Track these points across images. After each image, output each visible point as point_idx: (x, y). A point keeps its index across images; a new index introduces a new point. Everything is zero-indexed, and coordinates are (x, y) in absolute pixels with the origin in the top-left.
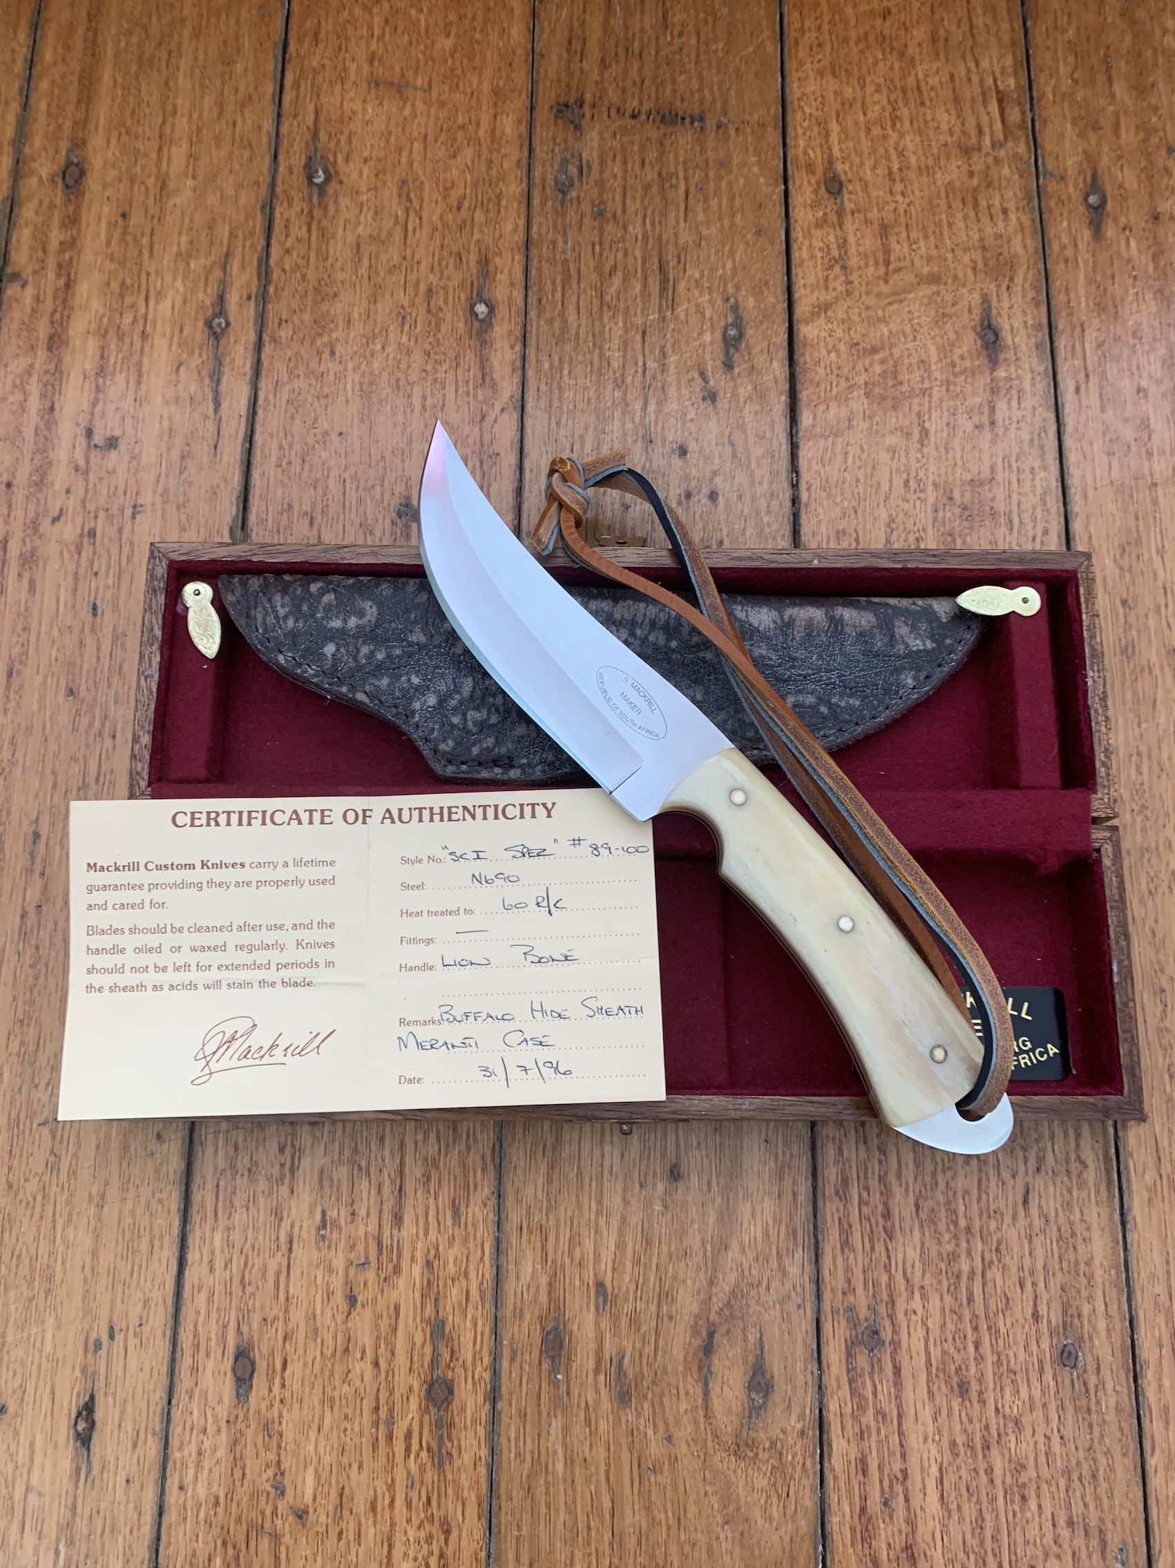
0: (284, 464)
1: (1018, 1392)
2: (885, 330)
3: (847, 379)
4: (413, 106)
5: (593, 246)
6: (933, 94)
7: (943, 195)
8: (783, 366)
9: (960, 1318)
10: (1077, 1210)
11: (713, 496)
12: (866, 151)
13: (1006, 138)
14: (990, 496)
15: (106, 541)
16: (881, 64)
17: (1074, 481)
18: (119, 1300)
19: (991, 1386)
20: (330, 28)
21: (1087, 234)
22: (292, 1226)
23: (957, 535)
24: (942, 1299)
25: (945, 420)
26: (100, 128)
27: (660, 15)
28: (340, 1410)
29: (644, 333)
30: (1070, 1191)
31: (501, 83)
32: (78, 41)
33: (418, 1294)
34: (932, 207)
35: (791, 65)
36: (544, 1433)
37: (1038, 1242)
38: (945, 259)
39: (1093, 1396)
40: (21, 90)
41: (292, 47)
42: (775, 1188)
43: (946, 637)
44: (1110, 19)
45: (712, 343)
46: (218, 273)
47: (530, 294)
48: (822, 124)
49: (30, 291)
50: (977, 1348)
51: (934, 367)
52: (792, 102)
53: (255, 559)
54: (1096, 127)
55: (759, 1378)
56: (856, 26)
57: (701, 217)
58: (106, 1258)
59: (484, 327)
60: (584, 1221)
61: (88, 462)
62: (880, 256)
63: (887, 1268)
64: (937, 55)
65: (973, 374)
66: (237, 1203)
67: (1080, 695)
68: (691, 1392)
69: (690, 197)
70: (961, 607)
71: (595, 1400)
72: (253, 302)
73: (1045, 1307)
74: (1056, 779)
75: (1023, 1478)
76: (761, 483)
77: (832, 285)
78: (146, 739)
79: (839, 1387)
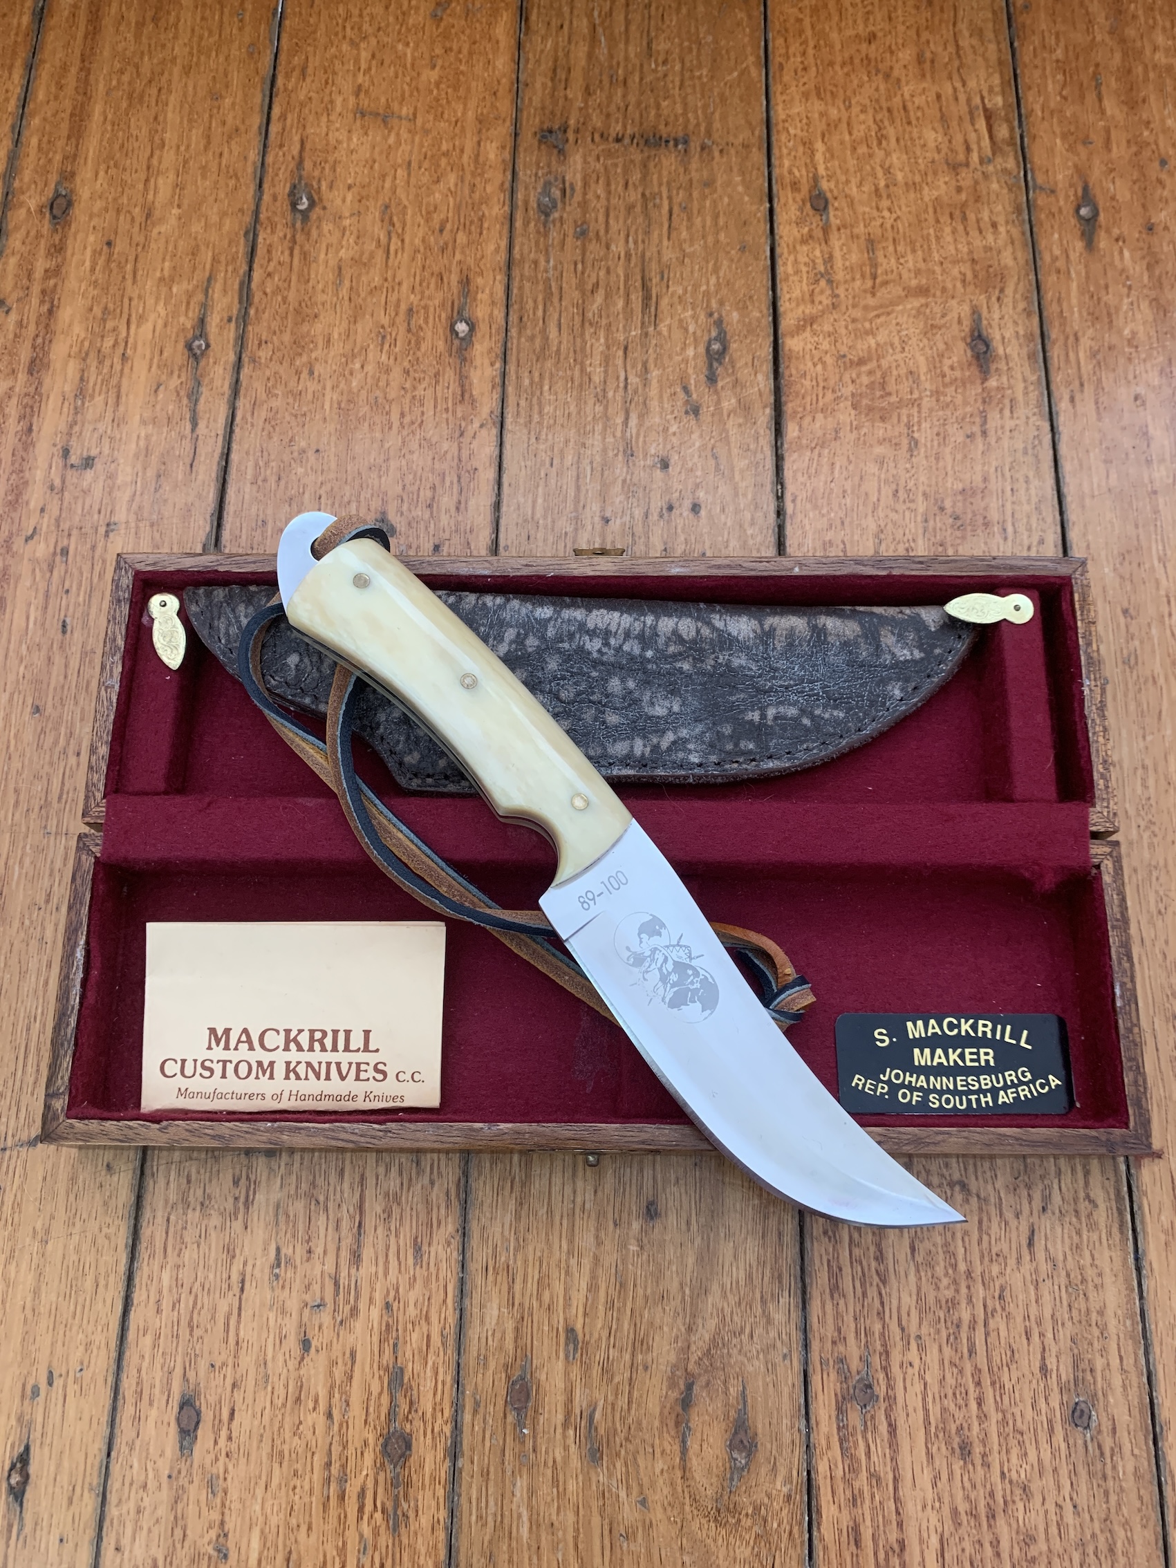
0: (260, 482)
1: (1026, 1454)
2: (872, 342)
3: (834, 391)
4: (398, 135)
5: (576, 264)
6: (919, 114)
7: (931, 210)
8: (768, 379)
9: (961, 1372)
10: (1087, 1253)
11: (695, 508)
12: (852, 170)
13: (994, 154)
14: (983, 505)
15: (78, 559)
16: (867, 85)
17: (1070, 490)
18: (60, 1343)
19: (996, 1447)
20: (317, 64)
21: (1079, 245)
22: (245, 1264)
23: (949, 544)
24: (940, 1350)
25: (936, 430)
26: (90, 161)
27: (645, 43)
28: (290, 1466)
29: (626, 348)
30: (1079, 1233)
31: (485, 111)
32: (71, 81)
33: (376, 1339)
34: (920, 221)
35: (776, 88)
36: (508, 1494)
37: (1045, 1289)
38: (934, 272)
39: (1108, 1461)
40: (13, 127)
41: (280, 81)
42: (759, 1228)
43: (935, 646)
44: (1099, 38)
45: (695, 357)
46: (199, 297)
47: (511, 313)
48: (808, 144)
49: (13, 317)
50: (979, 1404)
51: (923, 378)
52: (777, 124)
53: (221, 569)
54: (1086, 142)
55: (741, 1435)
56: (841, 51)
57: (684, 234)
58: (49, 1297)
59: (464, 346)
60: (553, 1263)
61: (63, 482)
62: (867, 269)
63: (880, 1314)
64: (923, 76)
65: (964, 384)
66: (187, 1239)
67: (1076, 705)
68: (668, 1448)
69: (674, 216)
70: (950, 617)
71: (564, 1458)
72: (233, 325)
73: (1054, 1360)
74: (1051, 791)
75: (1033, 1551)
76: (745, 495)
77: (817, 299)
78: (104, 750)
79: (829, 1447)
